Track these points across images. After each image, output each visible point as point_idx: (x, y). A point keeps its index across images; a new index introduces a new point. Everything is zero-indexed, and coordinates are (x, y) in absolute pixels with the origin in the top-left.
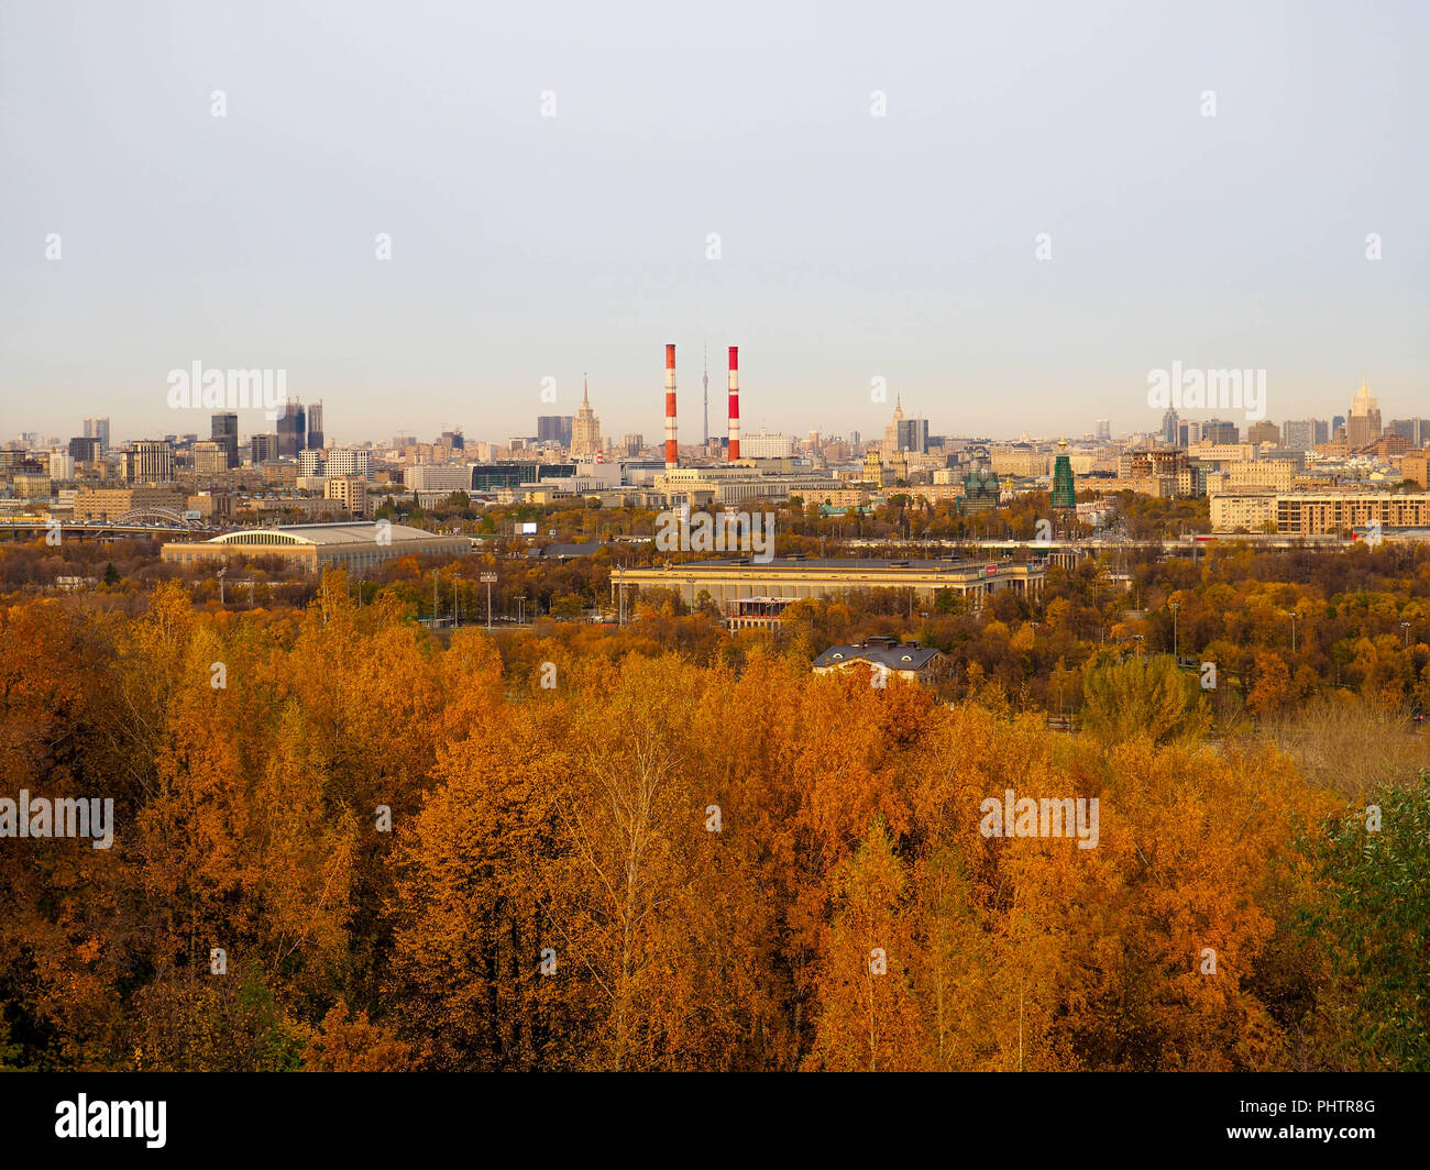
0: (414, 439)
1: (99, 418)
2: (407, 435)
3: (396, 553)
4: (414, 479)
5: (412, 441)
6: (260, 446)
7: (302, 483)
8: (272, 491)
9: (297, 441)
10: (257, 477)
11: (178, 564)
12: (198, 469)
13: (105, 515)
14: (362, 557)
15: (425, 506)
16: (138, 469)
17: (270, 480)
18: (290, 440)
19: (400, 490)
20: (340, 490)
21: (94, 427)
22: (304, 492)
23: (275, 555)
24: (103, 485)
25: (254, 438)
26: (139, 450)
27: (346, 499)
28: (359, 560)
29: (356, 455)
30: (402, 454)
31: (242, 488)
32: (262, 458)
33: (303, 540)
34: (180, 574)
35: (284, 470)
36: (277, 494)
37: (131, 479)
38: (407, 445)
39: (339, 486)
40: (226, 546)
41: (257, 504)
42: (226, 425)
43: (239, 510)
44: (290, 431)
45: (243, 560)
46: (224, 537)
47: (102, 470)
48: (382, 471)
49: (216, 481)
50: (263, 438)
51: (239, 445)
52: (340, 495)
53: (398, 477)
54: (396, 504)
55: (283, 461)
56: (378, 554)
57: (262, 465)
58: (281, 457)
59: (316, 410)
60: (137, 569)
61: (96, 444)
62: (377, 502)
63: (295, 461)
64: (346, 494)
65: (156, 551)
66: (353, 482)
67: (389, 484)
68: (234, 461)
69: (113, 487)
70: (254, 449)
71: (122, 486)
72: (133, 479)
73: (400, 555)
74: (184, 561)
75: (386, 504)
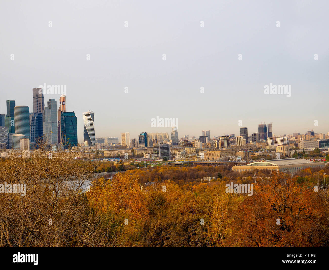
0: (299, 133)
1: (207, 131)
2: (297, 132)
3: (302, 167)
4: (301, 145)
5: (299, 134)
6: (254, 137)
7: (268, 147)
8: (259, 150)
9: (264, 135)
10: (255, 146)
11: (238, 172)
12: (237, 144)
13: (213, 158)
14: (292, 169)
15: (307, 153)
16: (220, 145)
17: (258, 147)
18: (262, 135)
19: (298, 149)
20: (281, 149)
21: (205, 133)
22: (269, 150)
23: (267, 169)
24: (210, 150)
25: (252, 135)
26: (220, 139)
27: (283, 152)
28: (291, 170)
29: (284, 138)
30: (296, 138)
31: (251, 149)
32: (255, 140)
33: (274, 164)
34: (239, 175)
35: (262, 144)
36: (261, 151)
37: (218, 148)
38: (297, 135)
39: (281, 148)
40: (252, 167)
41: (256, 154)
42: (244, 131)
43: (251, 156)
44: (262, 132)
45: (257, 171)
46: (251, 164)
47: (210, 145)
48: (291, 143)
49: (243, 147)
50: (255, 134)
51: (248, 137)
52: (281, 150)
53: (297, 145)
54: (298, 153)
55: (261, 141)
56: (297, 168)
57: (256, 142)
58: (261, 140)
59: (270, 126)
60: (227, 174)
61: (207, 138)
62: (292, 152)
63: (265, 141)
64: (283, 150)
65: (230, 168)
66: (285, 146)
67: (294, 147)
68: (247, 142)
69: (213, 150)
70: (253, 138)
71: (216, 150)
72: (219, 148)
73: (303, 168)
74: (239, 171)
75: (295, 153)
